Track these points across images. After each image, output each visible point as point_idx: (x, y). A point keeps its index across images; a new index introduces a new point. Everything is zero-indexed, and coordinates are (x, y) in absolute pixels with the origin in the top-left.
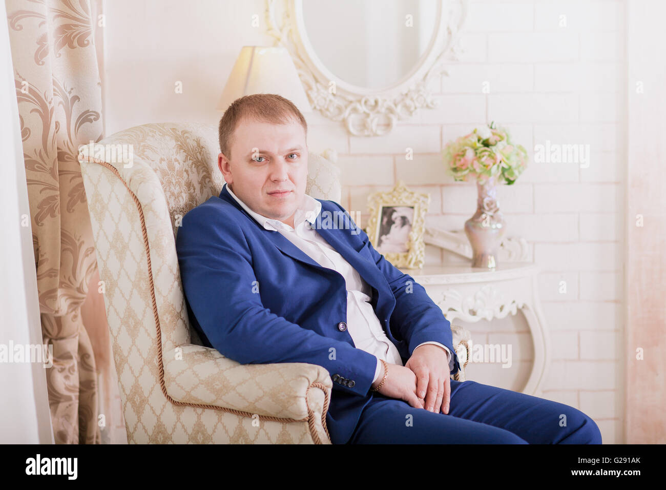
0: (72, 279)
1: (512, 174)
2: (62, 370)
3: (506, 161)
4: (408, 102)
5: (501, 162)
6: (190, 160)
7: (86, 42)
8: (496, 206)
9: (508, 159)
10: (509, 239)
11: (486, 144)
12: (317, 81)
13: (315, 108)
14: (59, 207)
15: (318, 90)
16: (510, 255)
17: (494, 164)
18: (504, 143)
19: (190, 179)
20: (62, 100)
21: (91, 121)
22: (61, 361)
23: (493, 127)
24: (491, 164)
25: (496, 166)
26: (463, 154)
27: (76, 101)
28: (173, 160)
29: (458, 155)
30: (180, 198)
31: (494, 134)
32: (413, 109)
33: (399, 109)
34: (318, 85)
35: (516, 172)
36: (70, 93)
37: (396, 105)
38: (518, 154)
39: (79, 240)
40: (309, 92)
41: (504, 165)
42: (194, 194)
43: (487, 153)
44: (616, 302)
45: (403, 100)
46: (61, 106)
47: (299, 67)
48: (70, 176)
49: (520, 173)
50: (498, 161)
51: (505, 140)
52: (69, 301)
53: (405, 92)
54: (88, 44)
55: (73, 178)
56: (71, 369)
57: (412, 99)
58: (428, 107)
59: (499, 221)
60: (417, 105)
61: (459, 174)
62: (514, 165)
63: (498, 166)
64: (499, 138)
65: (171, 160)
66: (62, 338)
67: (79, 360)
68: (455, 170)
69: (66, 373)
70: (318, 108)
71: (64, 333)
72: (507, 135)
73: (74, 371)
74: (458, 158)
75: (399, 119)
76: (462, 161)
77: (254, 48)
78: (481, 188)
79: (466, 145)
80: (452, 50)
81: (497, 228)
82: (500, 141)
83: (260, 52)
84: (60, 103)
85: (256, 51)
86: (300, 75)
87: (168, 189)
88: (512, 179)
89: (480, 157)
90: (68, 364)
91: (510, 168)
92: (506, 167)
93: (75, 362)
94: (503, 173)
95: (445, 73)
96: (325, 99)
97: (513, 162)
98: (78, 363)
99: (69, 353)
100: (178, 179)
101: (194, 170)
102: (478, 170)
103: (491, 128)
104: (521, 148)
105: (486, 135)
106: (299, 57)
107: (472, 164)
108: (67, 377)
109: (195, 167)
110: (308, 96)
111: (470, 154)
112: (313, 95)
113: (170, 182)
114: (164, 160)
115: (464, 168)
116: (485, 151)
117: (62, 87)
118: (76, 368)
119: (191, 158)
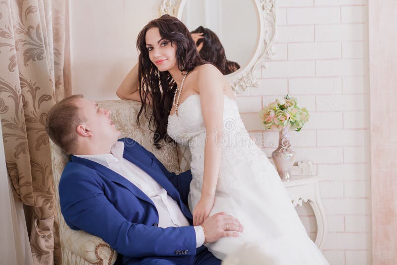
0: (43, 187)
1: (298, 125)
2: (44, 237)
3: (293, 118)
4: (242, 83)
7: (41, 58)
8: (289, 144)
9: (294, 116)
10: (302, 162)
11: (282, 108)
14: (28, 148)
16: (302, 171)
17: (286, 119)
18: (292, 107)
20: (29, 89)
21: (47, 100)
22: (43, 232)
24: (284, 120)
25: (287, 121)
26: (268, 114)
27: (38, 90)
29: (266, 114)
31: (287, 102)
32: (245, 87)
33: (237, 88)
36: (34, 85)
37: (235, 85)
38: (301, 114)
39: (44, 165)
41: (291, 120)
43: (281, 113)
44: (366, 198)
45: (239, 82)
46: (29, 92)
48: (36, 131)
49: (303, 124)
50: (288, 118)
51: (293, 105)
52: (43, 199)
53: (240, 78)
54: (42, 59)
55: (38, 131)
56: (49, 236)
57: (244, 82)
58: (253, 86)
59: (291, 152)
60: (247, 85)
61: (267, 125)
62: (298, 120)
64: (290, 105)
66: (44, 219)
67: (55, 231)
68: (265, 123)
69: (46, 238)
71: (46, 216)
72: (295, 103)
73: (51, 237)
74: (266, 116)
75: (237, 93)
76: (268, 118)
78: (281, 133)
79: (271, 109)
80: (267, 53)
81: (290, 156)
84: (28, 91)
88: (299, 128)
89: (278, 116)
90: (47, 233)
91: (296, 121)
92: (293, 121)
93: (52, 232)
95: (263, 67)
97: (298, 118)
98: (54, 232)
99: (48, 227)
102: (277, 123)
103: (287, 99)
104: (304, 110)
105: (283, 102)
107: (273, 119)
108: (47, 241)
111: (272, 114)
115: (269, 122)
116: (281, 112)
117: (29, 82)
118: (52, 235)
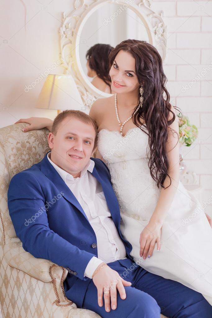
1: (190, 141)
3: (187, 135)
5: (184, 135)
6: (37, 141)
8: (181, 158)
9: (188, 133)
12: (87, 91)
13: (86, 105)
15: (87, 95)
16: (188, 181)
17: (181, 136)
18: (186, 125)
19: (37, 151)
23: (180, 116)
25: (181, 138)
28: (25, 142)
30: (29, 162)
31: (180, 120)
34: (87, 93)
35: (192, 140)
38: (193, 131)
40: (83, 97)
41: (186, 137)
42: (40, 159)
47: (77, 83)
49: (194, 140)
51: (186, 123)
59: (182, 166)
62: (191, 137)
63: (183, 138)
64: (183, 123)
65: (24, 142)
70: (87, 105)
72: (187, 121)
77: (55, 75)
81: (182, 169)
82: (184, 124)
83: (58, 78)
85: (56, 77)
86: (78, 88)
87: (20, 157)
88: (190, 143)
91: (189, 138)
92: (187, 138)
94: (185, 141)
96: (91, 100)
97: (191, 135)
100: (28, 152)
101: (40, 146)
103: (179, 117)
104: (194, 127)
106: (78, 78)
109: (41, 145)
110: (82, 98)
112: (85, 98)
113: (22, 154)
114: (19, 143)
119: (39, 140)
